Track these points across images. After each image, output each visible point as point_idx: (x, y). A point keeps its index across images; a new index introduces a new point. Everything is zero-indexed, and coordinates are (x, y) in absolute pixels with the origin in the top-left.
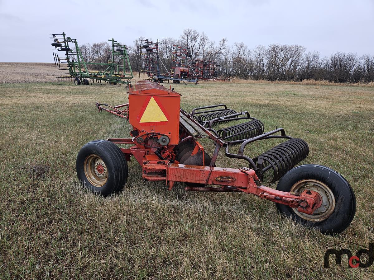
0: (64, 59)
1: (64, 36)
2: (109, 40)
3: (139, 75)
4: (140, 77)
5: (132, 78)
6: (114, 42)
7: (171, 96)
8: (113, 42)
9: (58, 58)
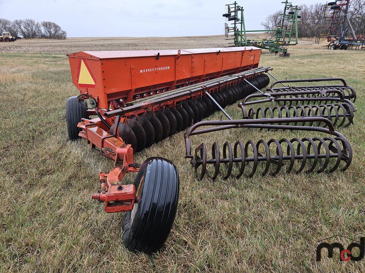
0: (232, 28)
1: (235, 6)
2: (282, 3)
3: (317, 41)
4: (318, 42)
5: (295, 44)
6: (288, 4)
7: (93, 59)
8: (286, 4)
9: (228, 28)
